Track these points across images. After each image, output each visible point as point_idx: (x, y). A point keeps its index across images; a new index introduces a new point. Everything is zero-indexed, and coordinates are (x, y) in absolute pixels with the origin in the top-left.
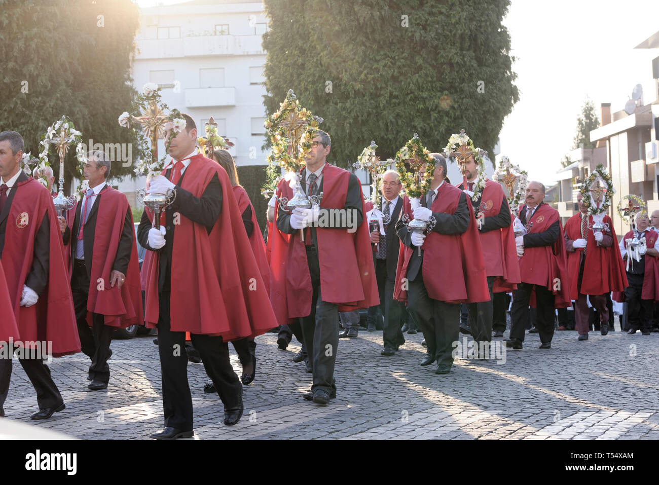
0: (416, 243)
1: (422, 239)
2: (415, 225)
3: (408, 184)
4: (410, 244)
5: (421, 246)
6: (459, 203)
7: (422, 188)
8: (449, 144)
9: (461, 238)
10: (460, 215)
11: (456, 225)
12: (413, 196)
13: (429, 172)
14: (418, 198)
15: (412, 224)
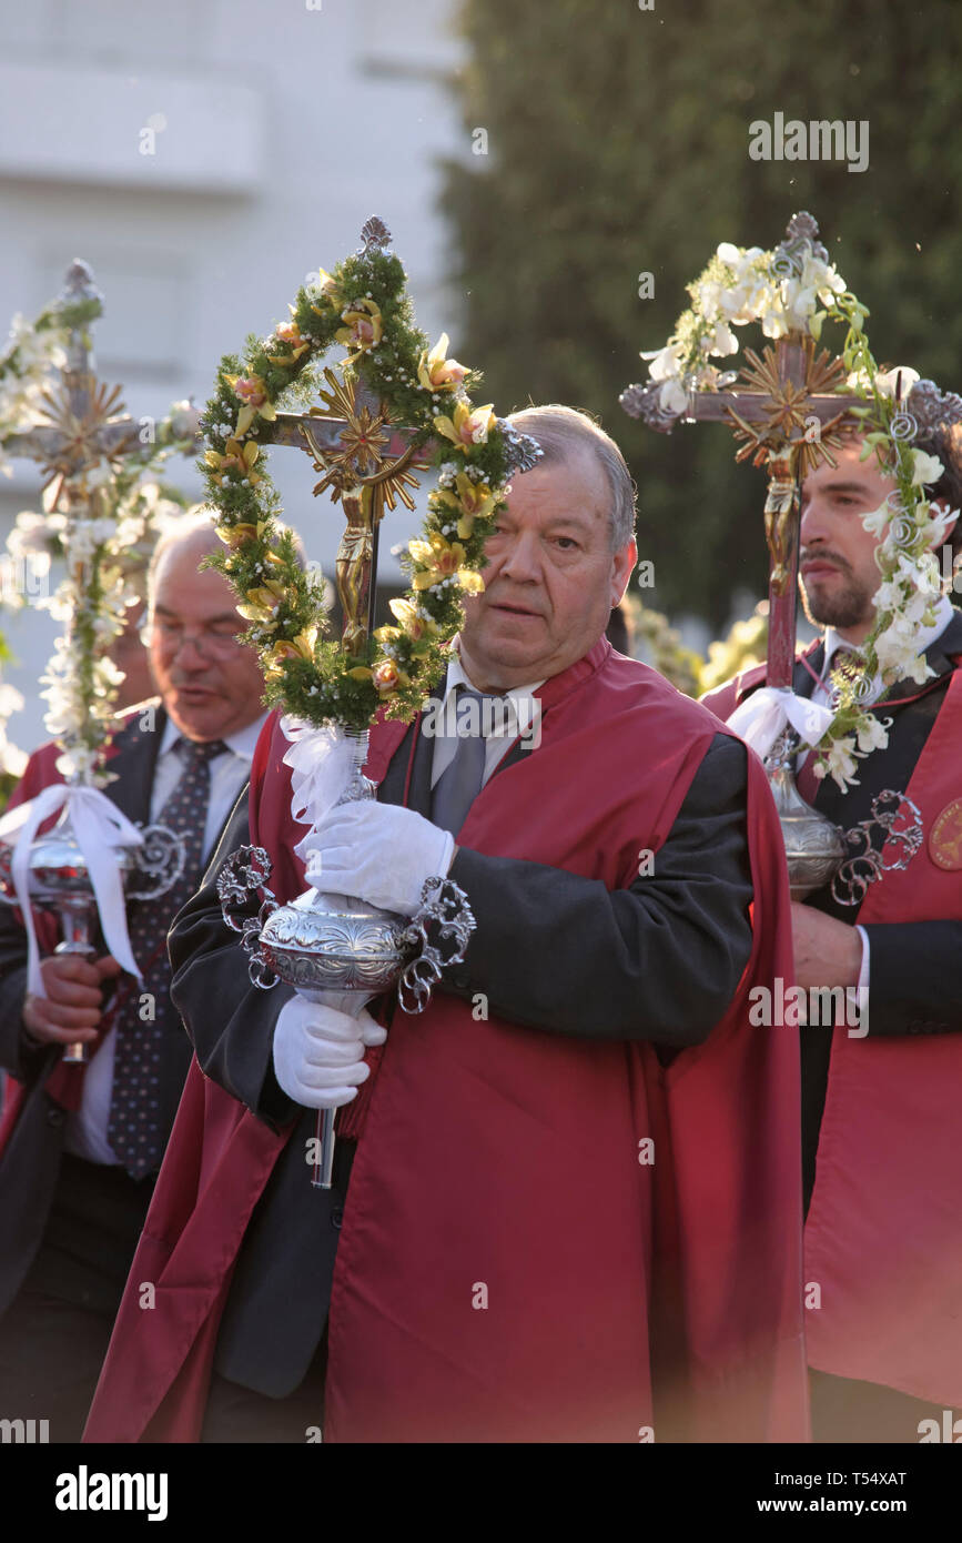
0: (306, 1080)
1: (356, 1049)
2: (308, 938)
3: (284, 613)
4: (255, 1084)
5: (342, 1111)
6: (687, 810)
7: (389, 650)
8: (686, 325)
9: (663, 1087)
10: (675, 895)
11: (632, 972)
12: (317, 712)
13: (452, 538)
14: (350, 731)
15: (286, 925)
